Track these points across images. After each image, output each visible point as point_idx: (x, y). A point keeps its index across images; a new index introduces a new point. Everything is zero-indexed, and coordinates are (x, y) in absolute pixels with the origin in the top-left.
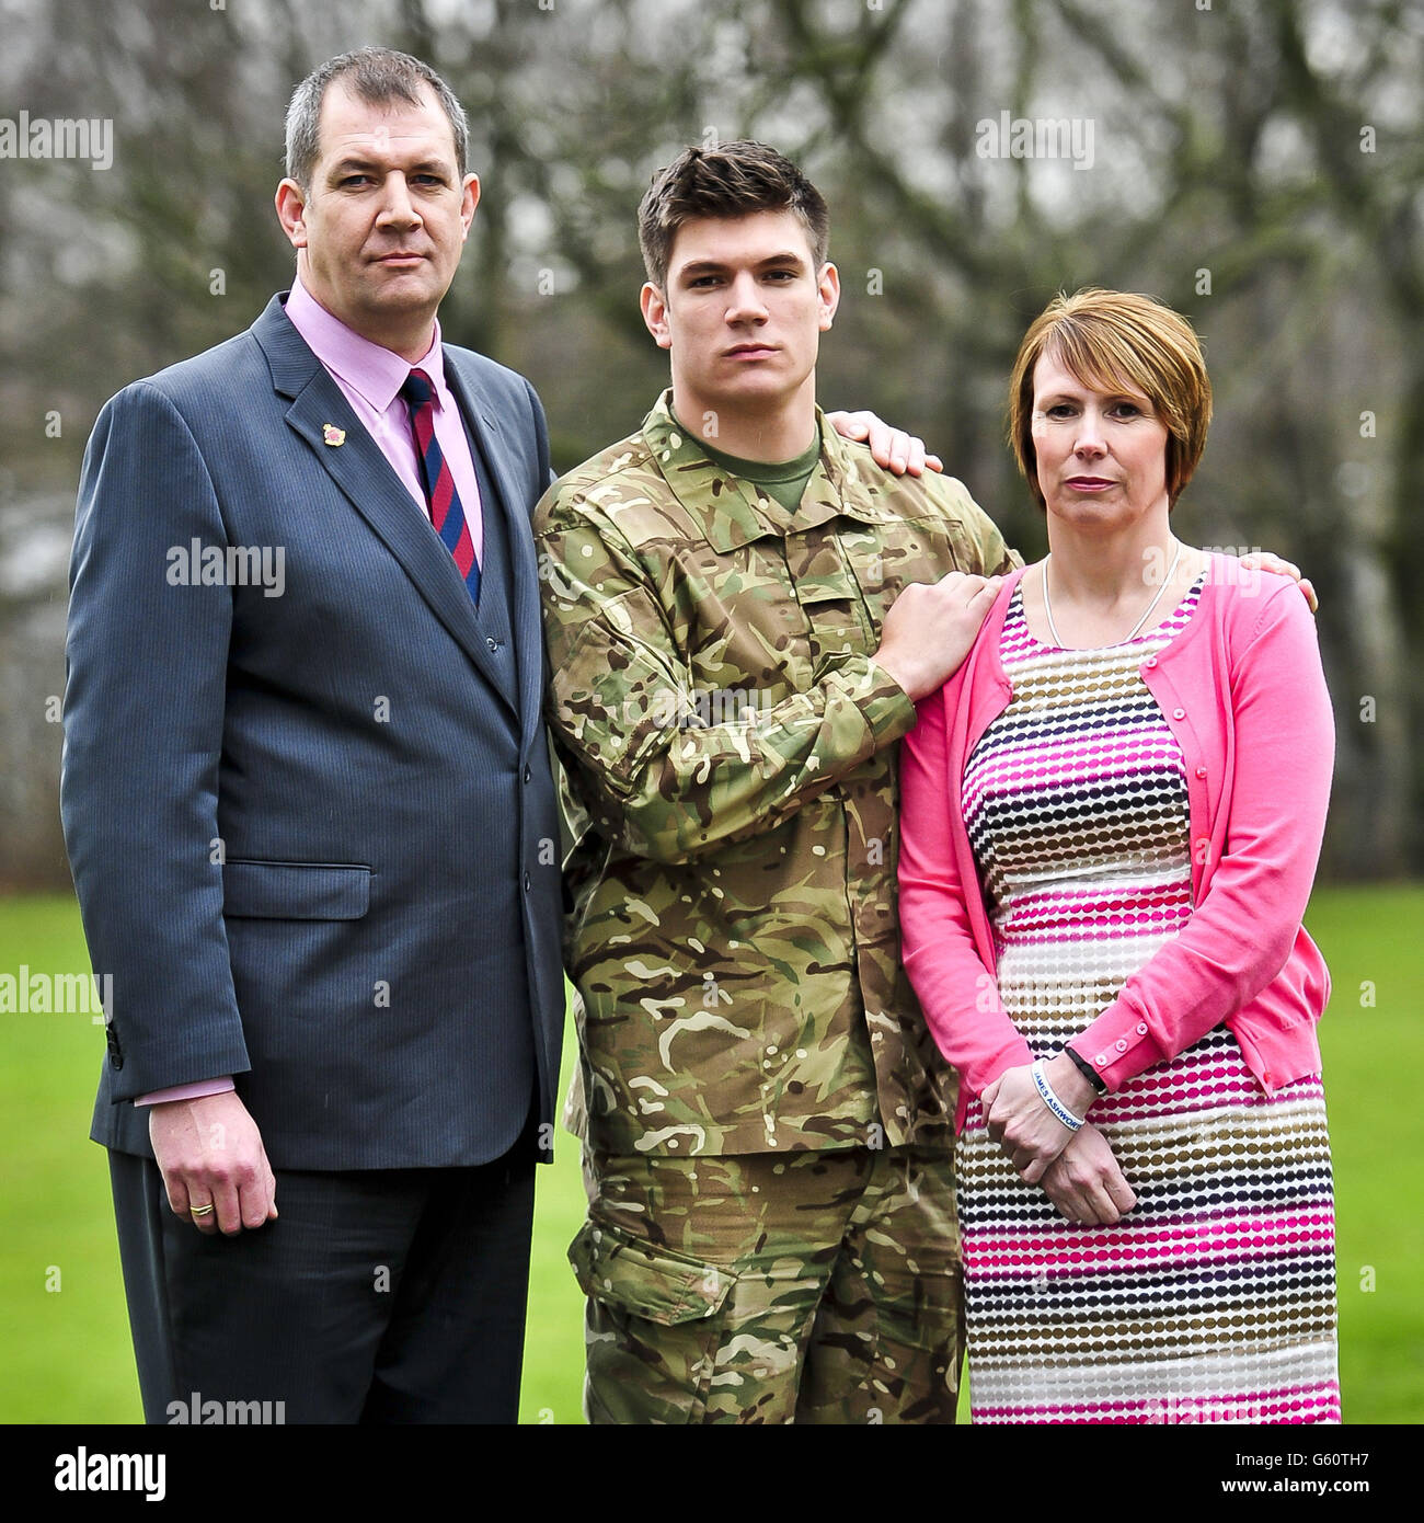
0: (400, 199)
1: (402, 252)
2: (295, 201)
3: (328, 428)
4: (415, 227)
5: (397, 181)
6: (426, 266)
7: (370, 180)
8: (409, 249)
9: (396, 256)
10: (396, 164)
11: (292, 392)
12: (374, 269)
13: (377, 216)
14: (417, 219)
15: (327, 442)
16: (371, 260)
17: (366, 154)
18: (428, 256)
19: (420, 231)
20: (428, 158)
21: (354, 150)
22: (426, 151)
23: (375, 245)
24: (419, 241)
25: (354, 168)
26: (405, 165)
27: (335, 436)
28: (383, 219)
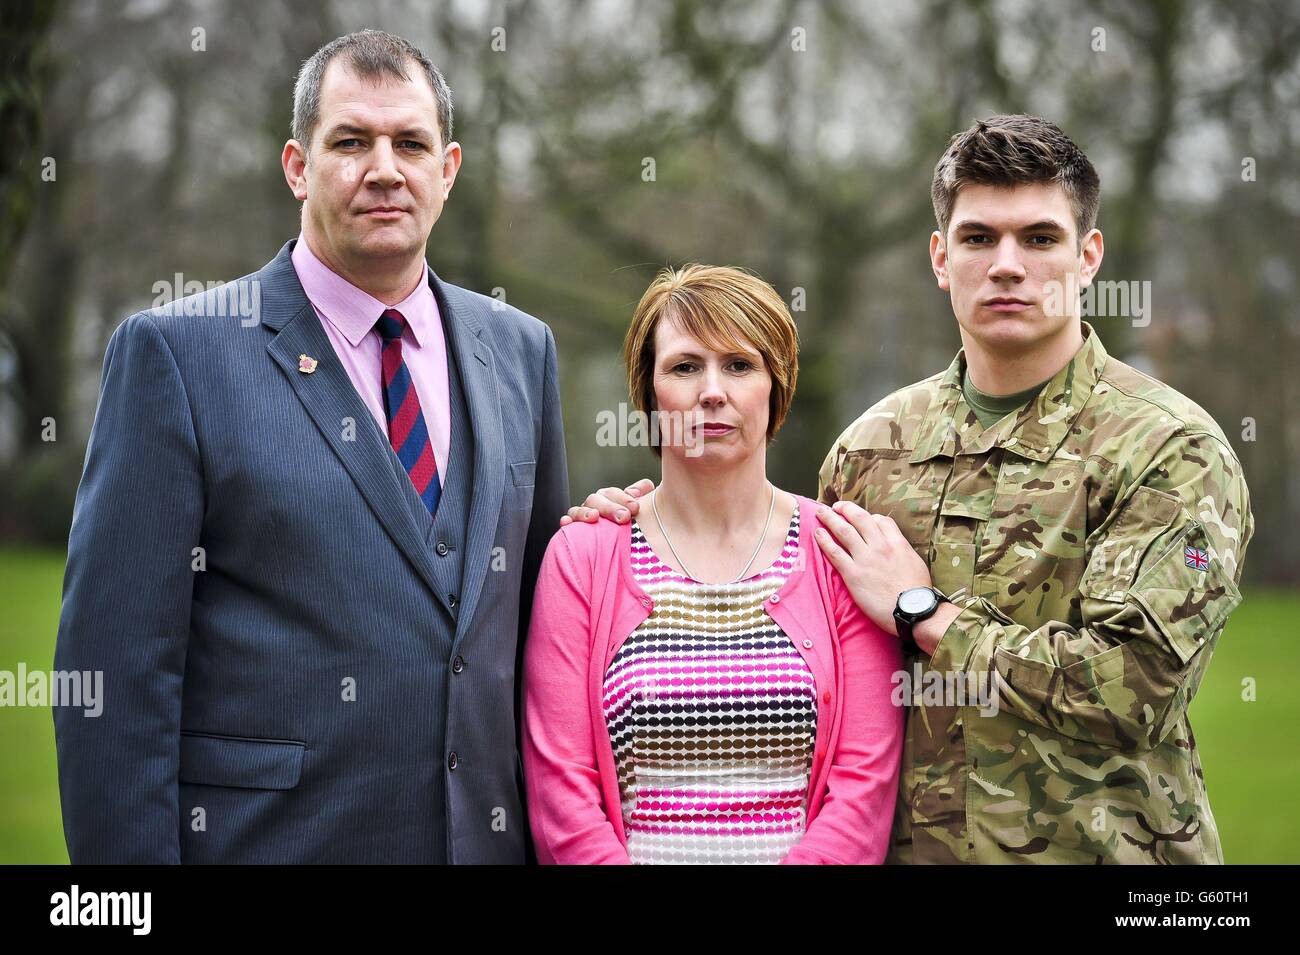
0: (386, 160)
1: (387, 206)
2: (299, 159)
3: (303, 357)
4: (398, 185)
5: (384, 145)
6: (407, 218)
7: (362, 143)
8: (392, 204)
9: (382, 209)
10: (384, 129)
11: (277, 325)
12: (362, 219)
13: (366, 174)
14: (400, 178)
15: (301, 369)
16: (358, 212)
17: (358, 120)
18: (409, 210)
19: (403, 189)
20: (412, 126)
21: (349, 116)
22: (412, 120)
23: (363, 198)
24: (402, 197)
25: (347, 133)
26: (392, 131)
27: (308, 364)
28: (371, 176)
